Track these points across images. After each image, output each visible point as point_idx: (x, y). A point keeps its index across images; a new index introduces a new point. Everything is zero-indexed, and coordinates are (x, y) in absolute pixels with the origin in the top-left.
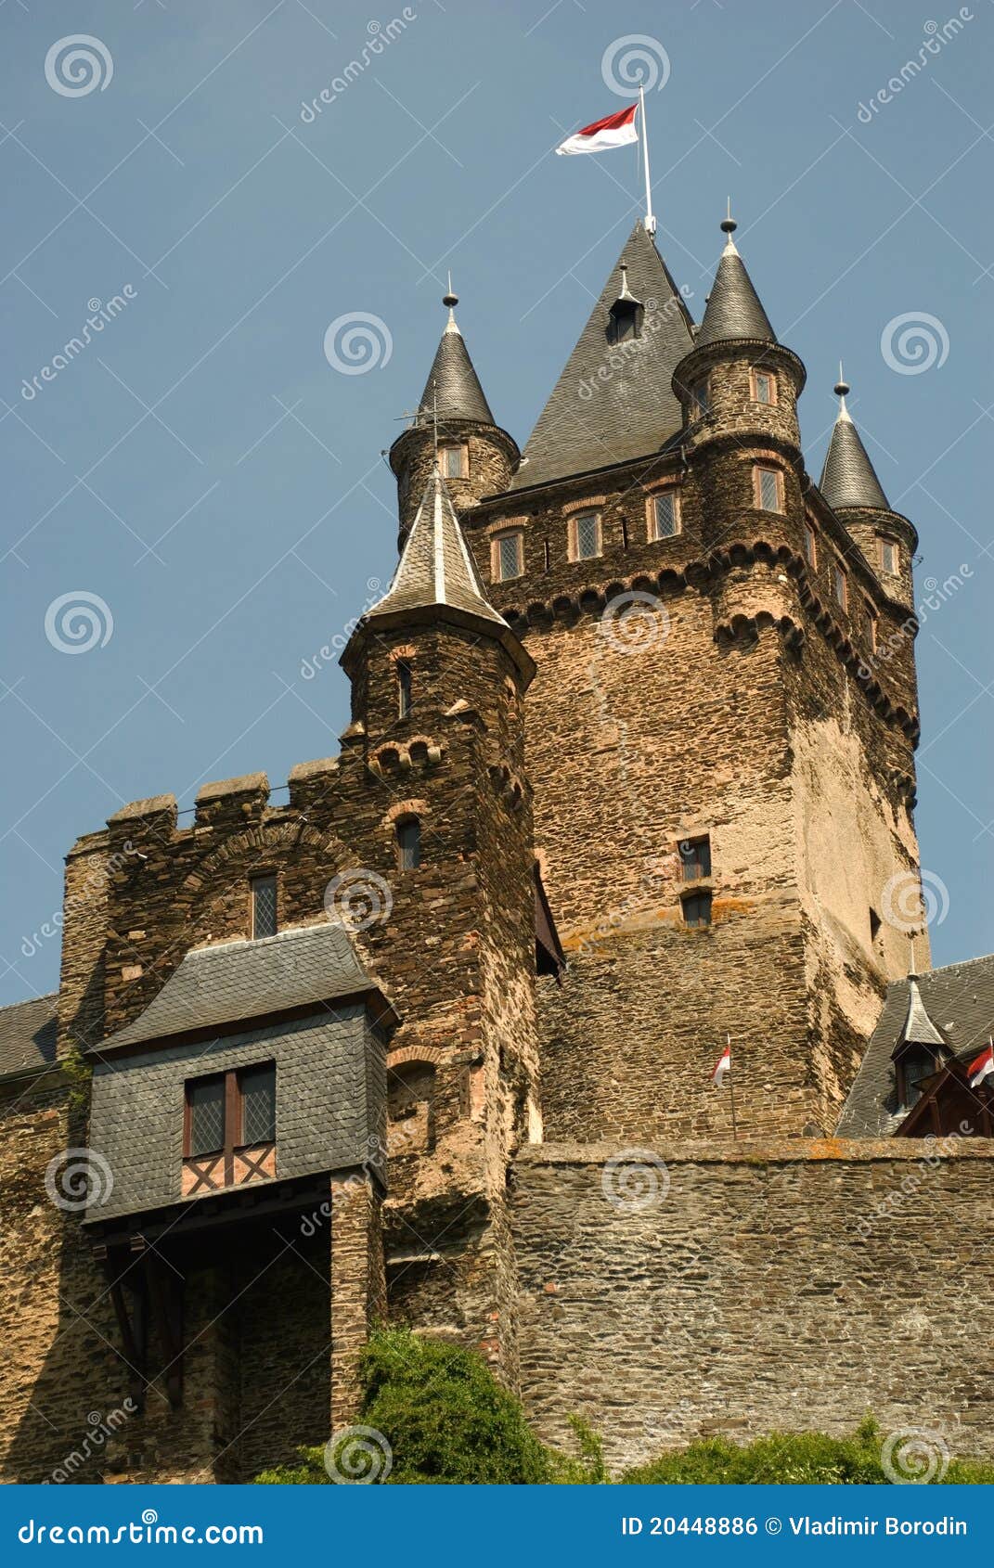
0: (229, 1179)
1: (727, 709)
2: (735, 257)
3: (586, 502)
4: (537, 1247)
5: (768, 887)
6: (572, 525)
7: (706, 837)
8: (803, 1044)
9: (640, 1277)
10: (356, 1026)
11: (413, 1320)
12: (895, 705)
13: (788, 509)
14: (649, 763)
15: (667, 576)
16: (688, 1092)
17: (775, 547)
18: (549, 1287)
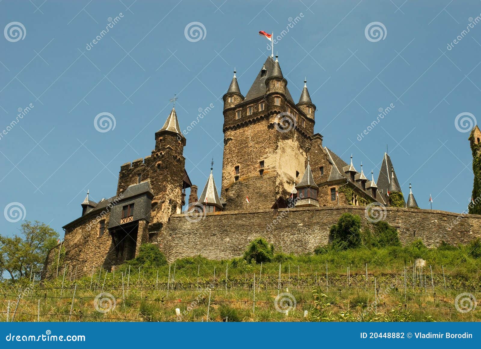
0: (127, 221)
1: (269, 139)
2: (278, 62)
3: (250, 105)
4: (172, 230)
5: (272, 169)
6: (248, 110)
7: (264, 161)
8: (275, 194)
9: (187, 234)
10: (145, 197)
11: (152, 242)
12: (308, 136)
13: (281, 105)
14: (256, 149)
15: (261, 117)
16: (257, 203)
17: (277, 111)
18: (173, 236)
